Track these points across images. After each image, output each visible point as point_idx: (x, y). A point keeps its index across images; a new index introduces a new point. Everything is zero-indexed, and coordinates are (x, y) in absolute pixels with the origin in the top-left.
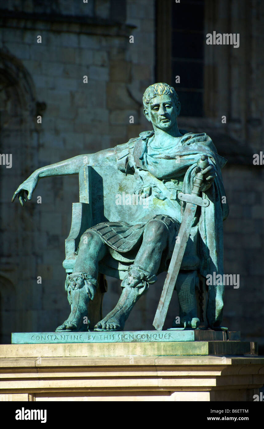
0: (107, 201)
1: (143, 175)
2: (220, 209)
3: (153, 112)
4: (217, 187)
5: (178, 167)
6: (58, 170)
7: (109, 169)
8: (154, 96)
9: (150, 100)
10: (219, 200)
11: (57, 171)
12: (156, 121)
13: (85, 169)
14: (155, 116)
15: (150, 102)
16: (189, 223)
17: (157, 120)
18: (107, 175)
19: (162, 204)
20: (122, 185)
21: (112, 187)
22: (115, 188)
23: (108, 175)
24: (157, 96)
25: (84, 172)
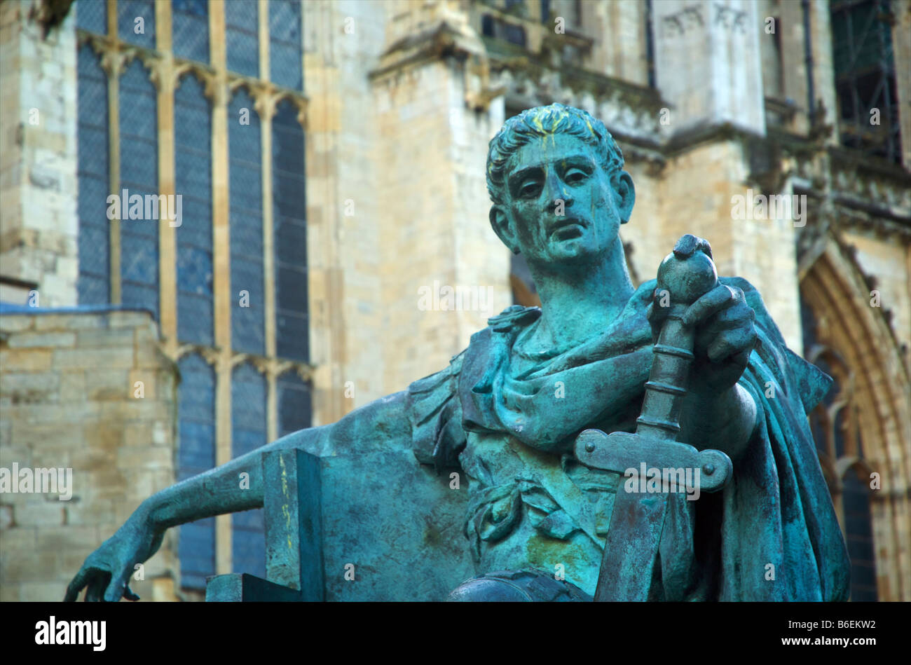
0: (383, 588)
1: (493, 452)
2: (807, 555)
3: (521, 205)
4: (788, 456)
5: (617, 388)
6: (215, 490)
7: (388, 463)
8: (517, 138)
9: (504, 161)
10: (798, 516)
11: (212, 494)
12: (535, 239)
13: (285, 462)
14: (527, 218)
15: (507, 165)
16: (635, 577)
17: (538, 233)
18: (379, 488)
19: (565, 557)
20: (435, 523)
21: (398, 530)
22: (410, 536)
23: (382, 487)
24: (531, 139)
25: (280, 470)
